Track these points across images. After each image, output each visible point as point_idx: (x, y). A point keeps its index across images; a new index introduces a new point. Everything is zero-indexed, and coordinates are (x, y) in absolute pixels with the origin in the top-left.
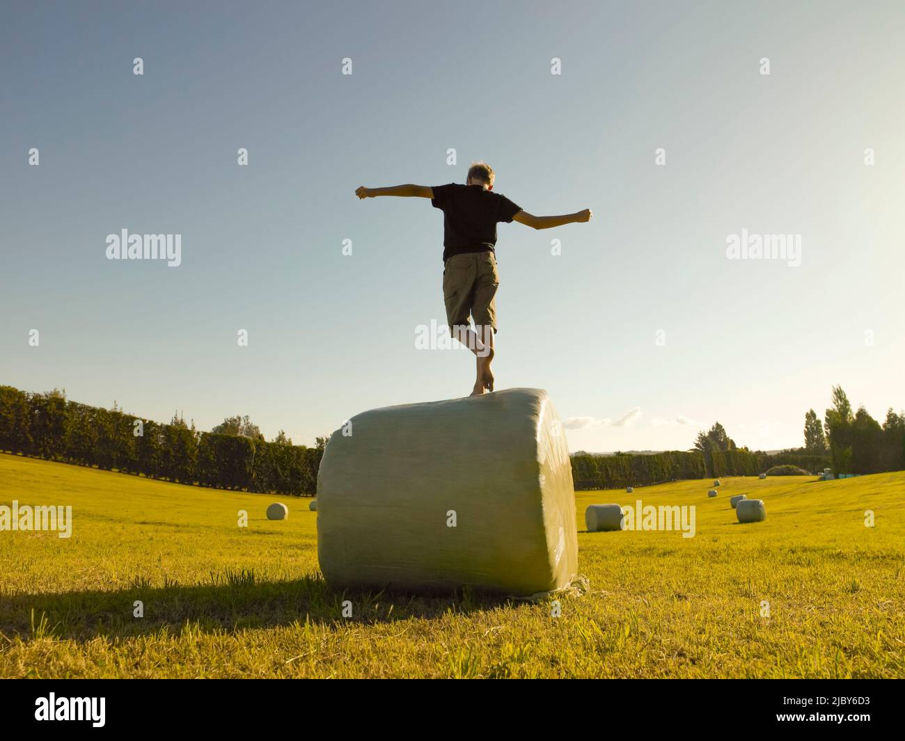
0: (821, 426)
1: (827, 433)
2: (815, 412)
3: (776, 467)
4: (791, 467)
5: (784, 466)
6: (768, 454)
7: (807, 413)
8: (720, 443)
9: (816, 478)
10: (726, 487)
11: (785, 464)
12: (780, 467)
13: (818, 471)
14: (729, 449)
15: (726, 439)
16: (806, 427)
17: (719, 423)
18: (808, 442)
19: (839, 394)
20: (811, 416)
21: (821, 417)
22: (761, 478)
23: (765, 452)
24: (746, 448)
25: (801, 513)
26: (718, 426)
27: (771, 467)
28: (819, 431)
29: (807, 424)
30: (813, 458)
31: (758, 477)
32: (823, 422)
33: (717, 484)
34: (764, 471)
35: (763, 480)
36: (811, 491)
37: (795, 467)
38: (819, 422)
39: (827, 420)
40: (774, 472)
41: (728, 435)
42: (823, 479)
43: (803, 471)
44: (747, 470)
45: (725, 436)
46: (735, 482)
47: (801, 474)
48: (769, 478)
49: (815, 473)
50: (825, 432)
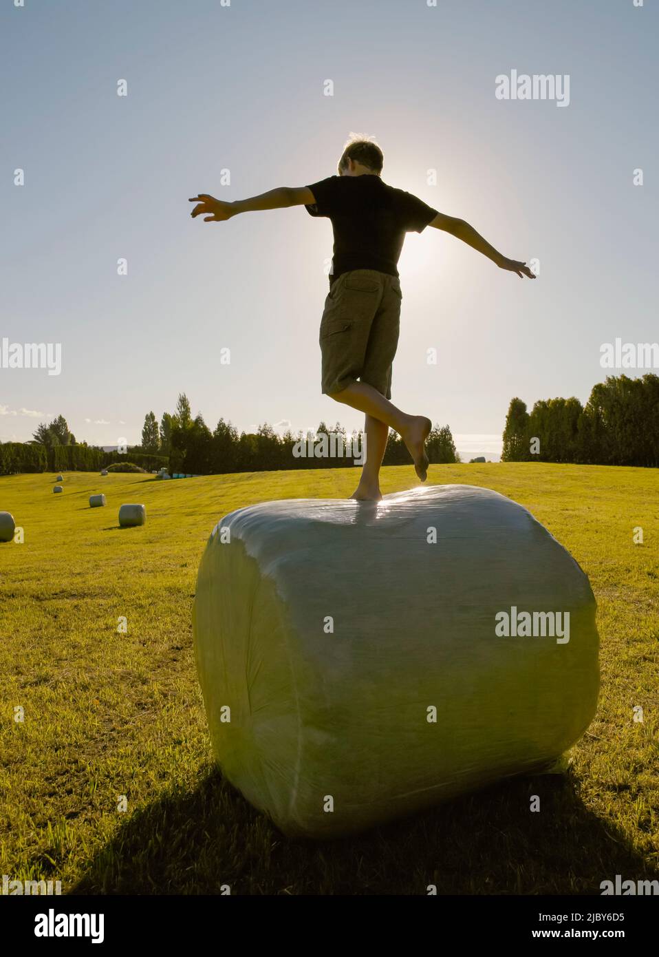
0: (157, 428)
1: (161, 434)
2: (155, 414)
3: (116, 464)
4: (129, 464)
5: (123, 464)
6: (106, 451)
7: (147, 415)
8: (60, 436)
9: (152, 476)
10: (68, 482)
11: (124, 461)
12: (119, 464)
13: (153, 470)
14: (69, 444)
15: (67, 434)
16: (145, 428)
17: (63, 417)
18: (144, 442)
19: (184, 402)
20: (151, 417)
21: (159, 419)
22: (103, 475)
23: (102, 448)
24: (85, 444)
25: (170, 515)
26: (61, 419)
27: (110, 464)
28: (155, 432)
29: (146, 424)
30: (149, 457)
31: (100, 474)
32: (160, 425)
33: (59, 479)
34: (104, 468)
35: (106, 476)
36: (158, 491)
37: (133, 465)
38: (156, 424)
39: (163, 422)
40: (114, 468)
41: (69, 429)
42: (160, 478)
43: (140, 469)
44: (87, 465)
45: (67, 430)
46: (78, 477)
47: (138, 471)
48: (110, 475)
49: (150, 471)
50: (160, 433)
